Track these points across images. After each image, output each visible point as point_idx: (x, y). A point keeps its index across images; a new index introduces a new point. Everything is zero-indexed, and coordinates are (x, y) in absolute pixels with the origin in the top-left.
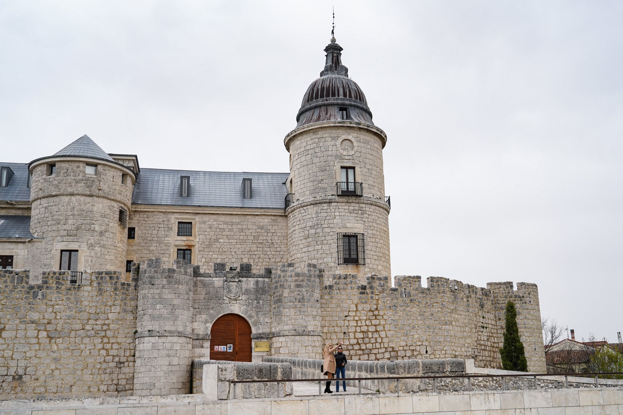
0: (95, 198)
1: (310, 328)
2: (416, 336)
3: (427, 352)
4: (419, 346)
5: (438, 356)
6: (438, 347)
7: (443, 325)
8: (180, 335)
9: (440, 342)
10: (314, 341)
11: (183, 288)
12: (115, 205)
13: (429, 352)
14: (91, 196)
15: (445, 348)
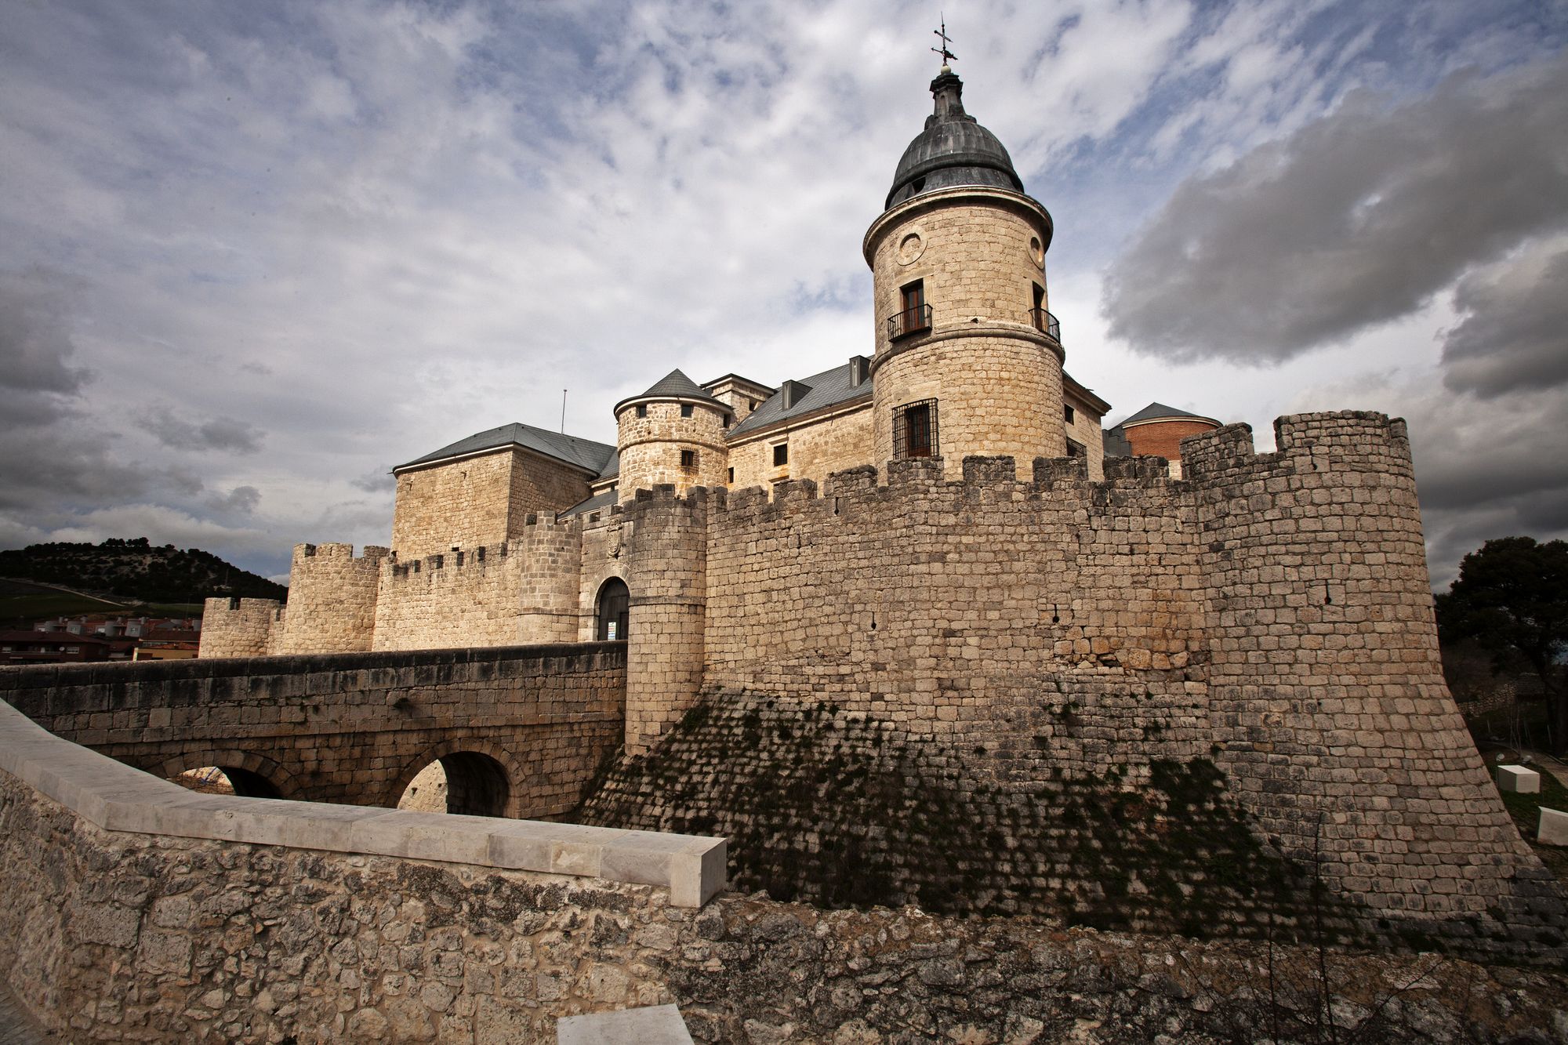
0: (648, 445)
1: (649, 593)
2: (853, 594)
3: (874, 626)
4: (860, 612)
5: (895, 634)
6: (897, 614)
7: (912, 563)
8: (538, 611)
9: (902, 602)
10: (657, 614)
11: (544, 548)
12: (674, 446)
13: (878, 627)
14: (642, 442)
15: (912, 616)
